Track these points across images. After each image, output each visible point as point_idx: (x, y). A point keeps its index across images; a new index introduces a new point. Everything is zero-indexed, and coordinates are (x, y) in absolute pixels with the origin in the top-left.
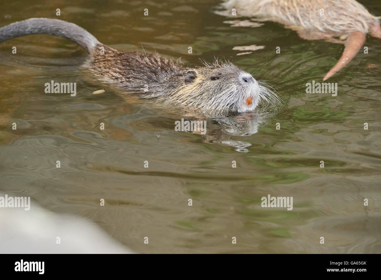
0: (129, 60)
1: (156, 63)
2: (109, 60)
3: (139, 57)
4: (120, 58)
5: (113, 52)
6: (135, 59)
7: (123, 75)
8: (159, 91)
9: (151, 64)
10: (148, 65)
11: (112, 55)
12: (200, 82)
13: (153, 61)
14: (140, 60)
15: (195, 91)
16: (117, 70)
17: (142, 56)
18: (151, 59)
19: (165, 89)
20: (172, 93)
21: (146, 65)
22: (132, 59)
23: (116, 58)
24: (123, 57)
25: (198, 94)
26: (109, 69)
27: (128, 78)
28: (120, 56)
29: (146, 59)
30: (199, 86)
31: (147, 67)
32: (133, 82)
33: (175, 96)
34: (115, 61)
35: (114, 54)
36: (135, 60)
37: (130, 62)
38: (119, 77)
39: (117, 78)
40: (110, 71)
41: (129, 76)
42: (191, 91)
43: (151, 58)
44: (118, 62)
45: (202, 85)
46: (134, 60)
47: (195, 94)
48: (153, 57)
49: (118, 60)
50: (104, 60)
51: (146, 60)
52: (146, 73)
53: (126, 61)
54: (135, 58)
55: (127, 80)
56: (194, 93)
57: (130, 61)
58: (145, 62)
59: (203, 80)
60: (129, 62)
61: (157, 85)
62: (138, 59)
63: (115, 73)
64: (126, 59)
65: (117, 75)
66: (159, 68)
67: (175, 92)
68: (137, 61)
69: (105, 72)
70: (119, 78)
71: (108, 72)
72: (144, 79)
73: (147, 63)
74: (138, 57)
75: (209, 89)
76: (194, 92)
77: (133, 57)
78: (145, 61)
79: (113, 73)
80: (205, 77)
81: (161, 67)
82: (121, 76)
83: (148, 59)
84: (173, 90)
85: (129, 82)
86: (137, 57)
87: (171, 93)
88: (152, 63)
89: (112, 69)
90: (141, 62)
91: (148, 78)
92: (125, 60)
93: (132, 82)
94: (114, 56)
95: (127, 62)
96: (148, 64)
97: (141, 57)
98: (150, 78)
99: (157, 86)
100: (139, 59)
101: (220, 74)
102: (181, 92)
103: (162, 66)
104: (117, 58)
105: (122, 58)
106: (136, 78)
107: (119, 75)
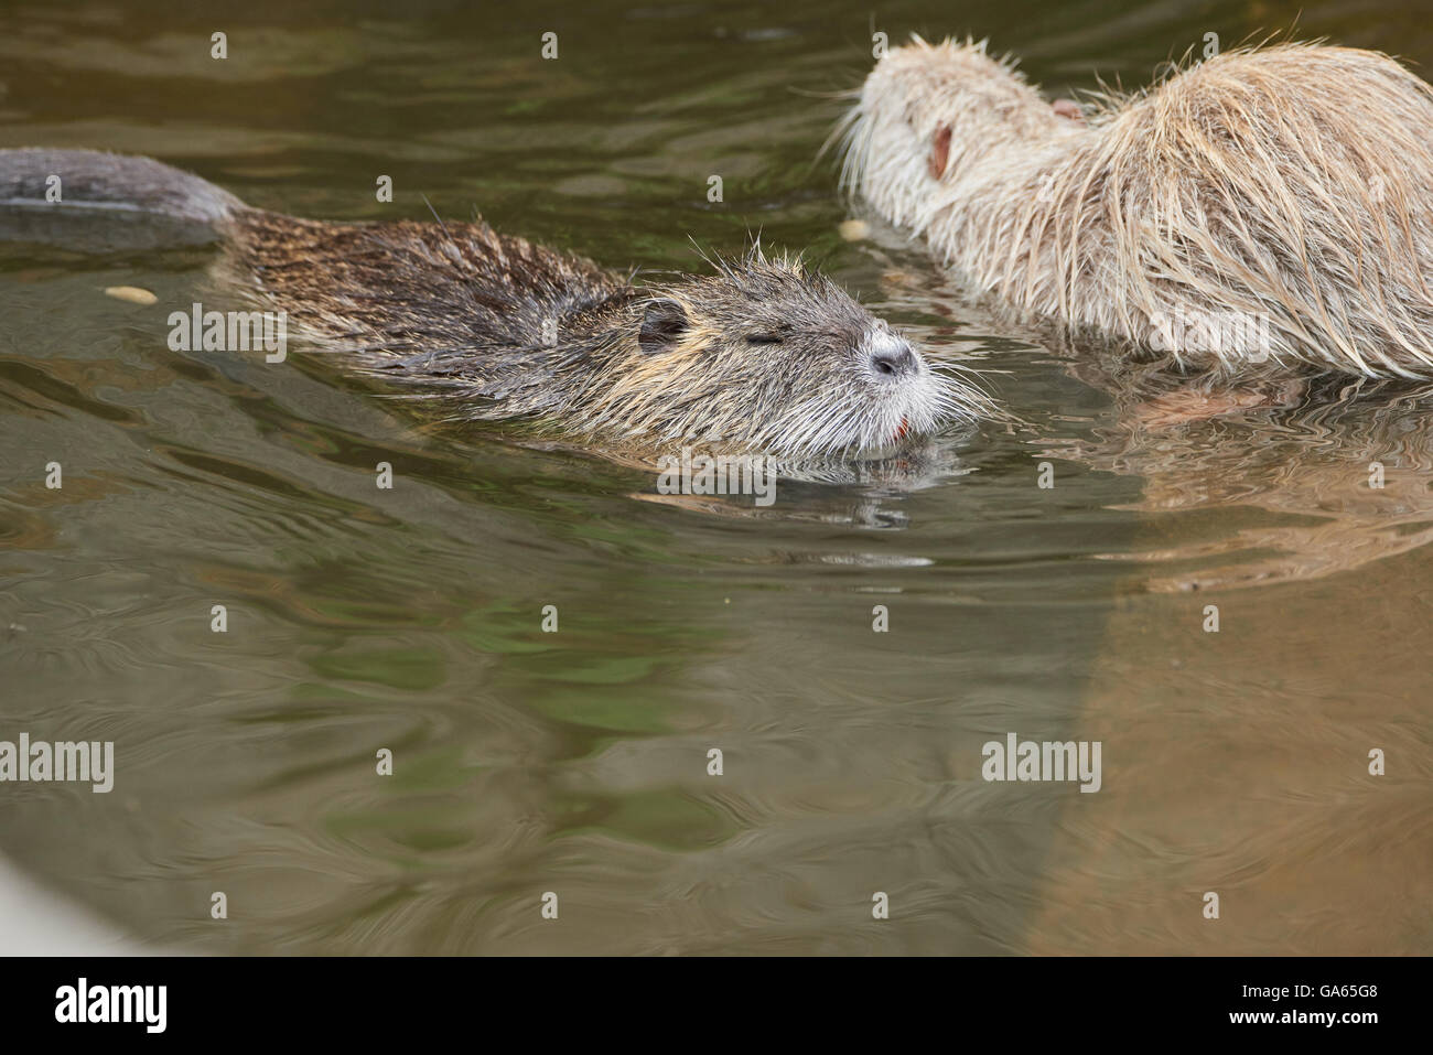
0: (384, 258)
1: (489, 258)
2: (307, 265)
3: (419, 241)
4: (345, 250)
5: (312, 231)
6: (405, 251)
7: (373, 324)
8: (533, 384)
9: (470, 266)
10: (460, 270)
11: (311, 244)
12: (705, 344)
13: (477, 253)
14: (425, 253)
15: (684, 379)
16: (350, 303)
17: (432, 236)
18: (466, 245)
19: (556, 373)
20: (586, 392)
21: (454, 271)
22: (396, 252)
23: (331, 255)
24: (357, 247)
25: (700, 390)
26: (317, 300)
27: (400, 335)
28: (344, 246)
29: (449, 247)
30: (699, 362)
31: (459, 279)
32: (420, 350)
33: (601, 401)
34: (330, 264)
35: (316, 239)
36: (408, 254)
37: (390, 267)
38: (359, 330)
39: (353, 336)
40: (320, 308)
41: (400, 325)
42: (666, 379)
43: (467, 241)
44: (342, 270)
45: (713, 360)
46: (404, 257)
47: (685, 390)
48: (472, 237)
49: (340, 260)
50: (284, 262)
51: (448, 250)
52: (463, 310)
53: (373, 262)
54: (405, 247)
55: (394, 341)
56: (682, 386)
57: (387, 263)
58: (448, 258)
59: (718, 340)
60: (386, 267)
61: (522, 360)
62: (416, 250)
63: (342, 318)
64: (371, 256)
65: (351, 324)
66: (506, 279)
67: (599, 384)
68: (415, 259)
69: (303, 313)
70: (361, 334)
71: (316, 315)
72: (458, 333)
73: (455, 264)
74: (417, 244)
75: (742, 379)
76: (680, 381)
77: (396, 244)
78: (446, 255)
79: (336, 318)
80: (725, 329)
81: (511, 275)
82: (366, 327)
83: (455, 250)
84: (587, 378)
85: (406, 349)
86: (412, 241)
87: (582, 390)
88: (476, 262)
89: (328, 302)
90: (431, 260)
91: (474, 327)
92: (368, 258)
93: (416, 350)
94: (321, 247)
95: (377, 267)
96: (462, 267)
97: (427, 243)
98: (482, 328)
99: (522, 364)
100: (421, 250)
101: (787, 327)
102: (624, 386)
103: (517, 269)
104: (335, 253)
105: (352, 251)
106: (428, 333)
107: (359, 325)
